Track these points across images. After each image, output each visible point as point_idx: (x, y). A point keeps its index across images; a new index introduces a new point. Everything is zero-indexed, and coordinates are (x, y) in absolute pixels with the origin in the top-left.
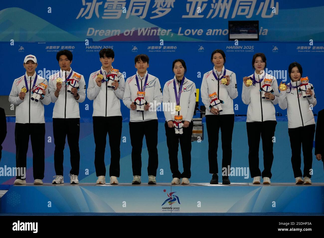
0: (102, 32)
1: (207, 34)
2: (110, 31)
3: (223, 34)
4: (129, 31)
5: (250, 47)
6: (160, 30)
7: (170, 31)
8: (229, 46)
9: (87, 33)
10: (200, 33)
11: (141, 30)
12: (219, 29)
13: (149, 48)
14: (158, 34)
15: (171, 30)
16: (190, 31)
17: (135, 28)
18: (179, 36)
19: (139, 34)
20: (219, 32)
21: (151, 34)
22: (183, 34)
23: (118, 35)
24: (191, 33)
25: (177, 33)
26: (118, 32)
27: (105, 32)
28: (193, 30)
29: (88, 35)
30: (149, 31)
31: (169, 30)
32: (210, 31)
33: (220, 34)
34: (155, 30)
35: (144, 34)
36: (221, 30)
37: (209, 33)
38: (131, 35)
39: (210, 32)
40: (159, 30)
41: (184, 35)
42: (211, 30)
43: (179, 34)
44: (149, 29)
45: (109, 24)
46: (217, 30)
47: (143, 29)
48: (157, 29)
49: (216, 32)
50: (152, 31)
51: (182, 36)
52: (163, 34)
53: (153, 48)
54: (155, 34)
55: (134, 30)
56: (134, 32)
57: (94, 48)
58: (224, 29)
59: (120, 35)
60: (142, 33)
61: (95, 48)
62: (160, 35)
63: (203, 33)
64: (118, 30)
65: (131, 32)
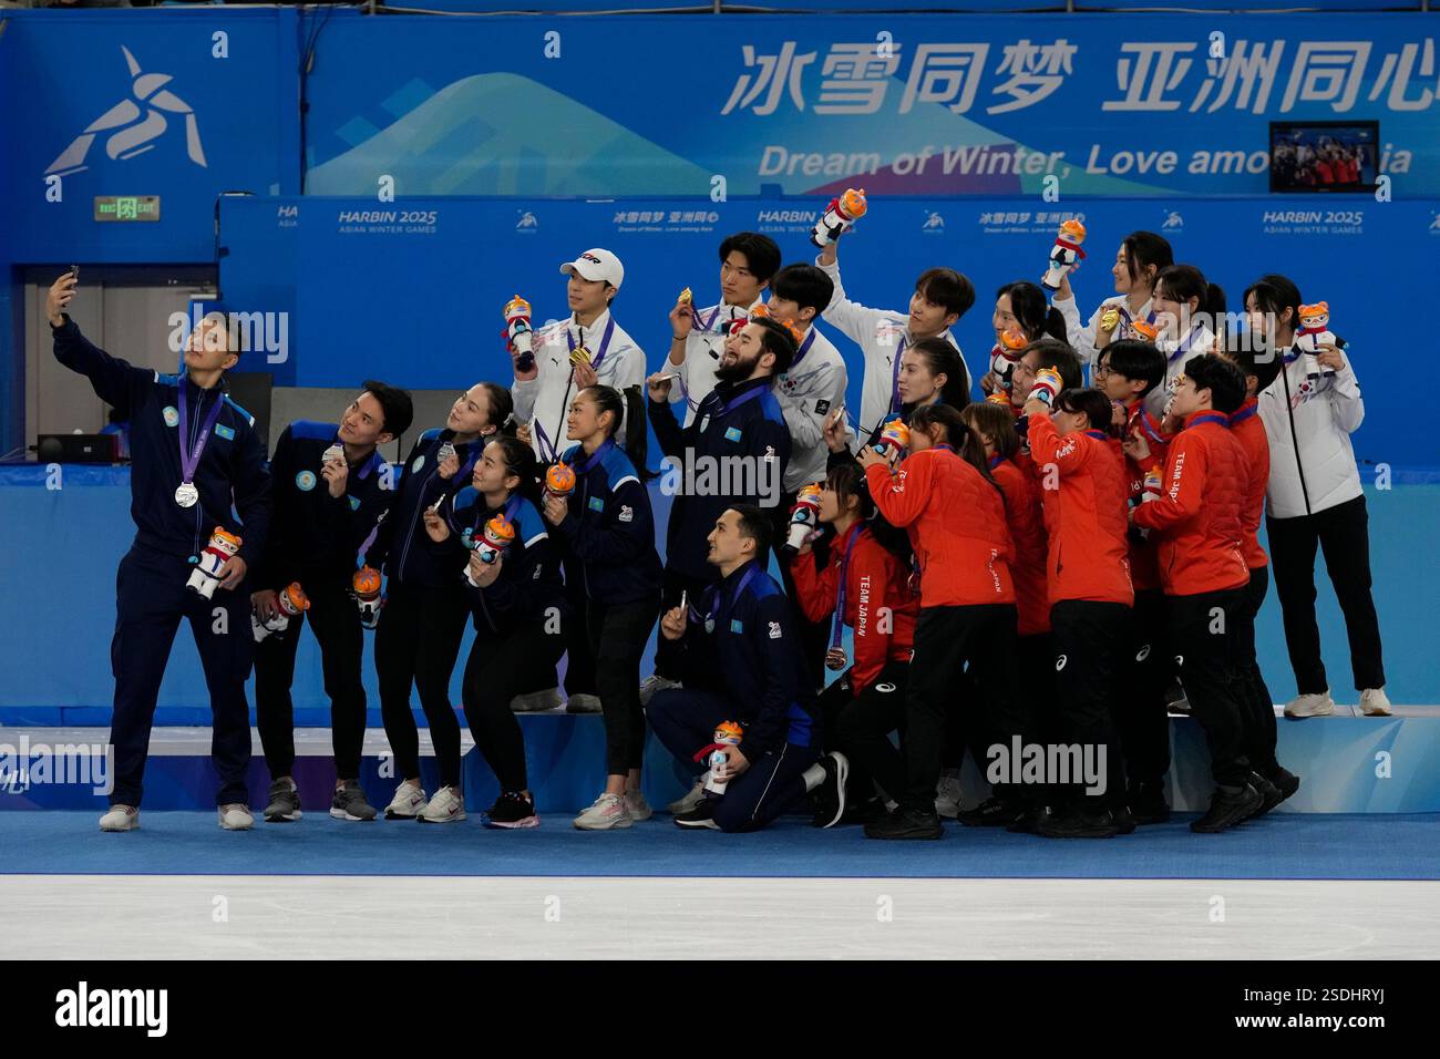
0: (815, 160)
1: (1192, 169)
2: (842, 158)
3: (1251, 169)
4: (912, 161)
5: (1347, 216)
6: (1024, 155)
7: (1059, 159)
8: (1274, 214)
9: (759, 166)
10: (1165, 166)
11: (953, 154)
12: (1233, 151)
13: (986, 218)
14: (1016, 170)
15: (1061, 155)
16: (1128, 155)
17: (931, 147)
18: (1089, 175)
19: (948, 168)
20: (1235, 161)
21: (991, 170)
22: (1104, 170)
23: (873, 172)
24: (1136, 163)
25: (1085, 165)
26: (870, 163)
27: (826, 163)
28: (1140, 155)
29: (764, 171)
30: (984, 157)
31: (1055, 156)
32: (1201, 158)
33: (1238, 170)
34: (1006, 156)
35: (965, 169)
36: (1241, 155)
37: (1198, 166)
38: (920, 171)
39: (1202, 162)
40: (1021, 153)
41: (1110, 172)
42: (1206, 155)
43: (1091, 169)
44: (981, 151)
45: (842, 132)
46: (1230, 156)
47: (962, 152)
48: (1011, 149)
49: (1223, 160)
50: (995, 157)
51: (1102, 174)
52: (1034, 167)
53: (999, 217)
54: (1004, 170)
55: (929, 156)
56: (929, 163)
57: (786, 219)
58: (1254, 152)
59: (880, 171)
60: (959, 163)
61: (791, 220)
62: (1024, 172)
63: (1176, 166)
64: (871, 156)
65: (917, 161)
